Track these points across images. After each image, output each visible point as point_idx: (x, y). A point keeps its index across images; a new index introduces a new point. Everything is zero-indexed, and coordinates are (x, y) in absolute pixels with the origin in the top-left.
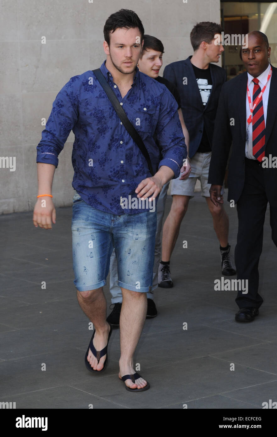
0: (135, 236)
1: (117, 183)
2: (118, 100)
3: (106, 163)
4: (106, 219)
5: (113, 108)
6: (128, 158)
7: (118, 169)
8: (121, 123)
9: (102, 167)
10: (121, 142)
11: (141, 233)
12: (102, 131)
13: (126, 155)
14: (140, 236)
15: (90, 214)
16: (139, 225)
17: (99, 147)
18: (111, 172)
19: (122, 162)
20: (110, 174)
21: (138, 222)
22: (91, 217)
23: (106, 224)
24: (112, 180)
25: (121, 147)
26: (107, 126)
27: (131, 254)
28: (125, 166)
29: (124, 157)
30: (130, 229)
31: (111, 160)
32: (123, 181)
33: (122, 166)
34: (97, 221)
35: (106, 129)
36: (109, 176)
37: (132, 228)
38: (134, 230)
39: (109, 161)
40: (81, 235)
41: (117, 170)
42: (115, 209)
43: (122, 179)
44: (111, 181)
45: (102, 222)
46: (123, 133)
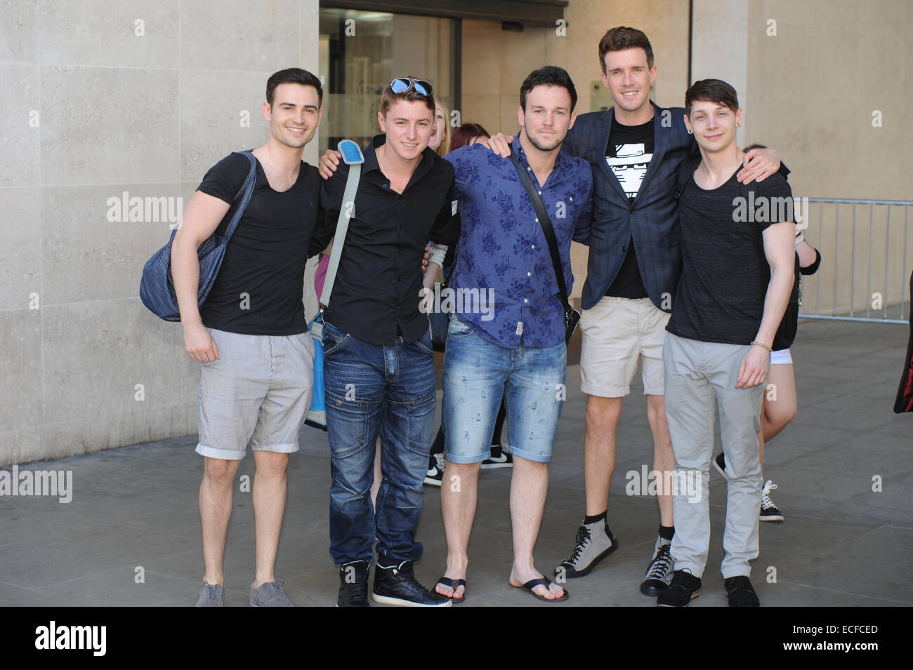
0: (545, 385)
1: (517, 302)
2: (534, 187)
3: (506, 271)
4: (504, 360)
5: (528, 197)
6: (538, 270)
7: (522, 283)
8: (537, 220)
9: (501, 276)
10: (533, 247)
11: (552, 380)
12: (508, 226)
13: (536, 266)
14: (550, 385)
15: (481, 355)
16: (550, 369)
17: (499, 248)
18: (512, 285)
19: (529, 274)
20: (510, 287)
21: (548, 365)
22: (483, 359)
23: (504, 367)
24: (510, 296)
25: (531, 254)
26: (515, 220)
27: (538, 409)
28: (531, 281)
29: (533, 268)
30: (537, 375)
31: (515, 268)
32: (526, 301)
33: (529, 279)
34: (493, 364)
35: (512, 223)
36: (508, 290)
37: (541, 374)
38: (542, 377)
39: (512, 270)
40: (467, 388)
41: (520, 284)
42: (506, 339)
43: (526, 297)
44: (509, 299)
45: (498, 365)
46: (537, 233)
